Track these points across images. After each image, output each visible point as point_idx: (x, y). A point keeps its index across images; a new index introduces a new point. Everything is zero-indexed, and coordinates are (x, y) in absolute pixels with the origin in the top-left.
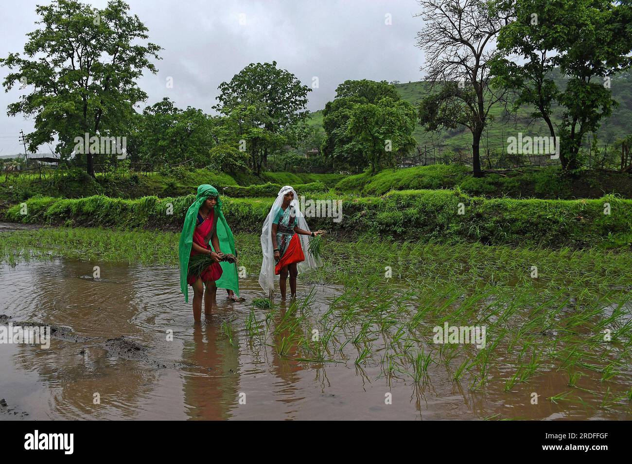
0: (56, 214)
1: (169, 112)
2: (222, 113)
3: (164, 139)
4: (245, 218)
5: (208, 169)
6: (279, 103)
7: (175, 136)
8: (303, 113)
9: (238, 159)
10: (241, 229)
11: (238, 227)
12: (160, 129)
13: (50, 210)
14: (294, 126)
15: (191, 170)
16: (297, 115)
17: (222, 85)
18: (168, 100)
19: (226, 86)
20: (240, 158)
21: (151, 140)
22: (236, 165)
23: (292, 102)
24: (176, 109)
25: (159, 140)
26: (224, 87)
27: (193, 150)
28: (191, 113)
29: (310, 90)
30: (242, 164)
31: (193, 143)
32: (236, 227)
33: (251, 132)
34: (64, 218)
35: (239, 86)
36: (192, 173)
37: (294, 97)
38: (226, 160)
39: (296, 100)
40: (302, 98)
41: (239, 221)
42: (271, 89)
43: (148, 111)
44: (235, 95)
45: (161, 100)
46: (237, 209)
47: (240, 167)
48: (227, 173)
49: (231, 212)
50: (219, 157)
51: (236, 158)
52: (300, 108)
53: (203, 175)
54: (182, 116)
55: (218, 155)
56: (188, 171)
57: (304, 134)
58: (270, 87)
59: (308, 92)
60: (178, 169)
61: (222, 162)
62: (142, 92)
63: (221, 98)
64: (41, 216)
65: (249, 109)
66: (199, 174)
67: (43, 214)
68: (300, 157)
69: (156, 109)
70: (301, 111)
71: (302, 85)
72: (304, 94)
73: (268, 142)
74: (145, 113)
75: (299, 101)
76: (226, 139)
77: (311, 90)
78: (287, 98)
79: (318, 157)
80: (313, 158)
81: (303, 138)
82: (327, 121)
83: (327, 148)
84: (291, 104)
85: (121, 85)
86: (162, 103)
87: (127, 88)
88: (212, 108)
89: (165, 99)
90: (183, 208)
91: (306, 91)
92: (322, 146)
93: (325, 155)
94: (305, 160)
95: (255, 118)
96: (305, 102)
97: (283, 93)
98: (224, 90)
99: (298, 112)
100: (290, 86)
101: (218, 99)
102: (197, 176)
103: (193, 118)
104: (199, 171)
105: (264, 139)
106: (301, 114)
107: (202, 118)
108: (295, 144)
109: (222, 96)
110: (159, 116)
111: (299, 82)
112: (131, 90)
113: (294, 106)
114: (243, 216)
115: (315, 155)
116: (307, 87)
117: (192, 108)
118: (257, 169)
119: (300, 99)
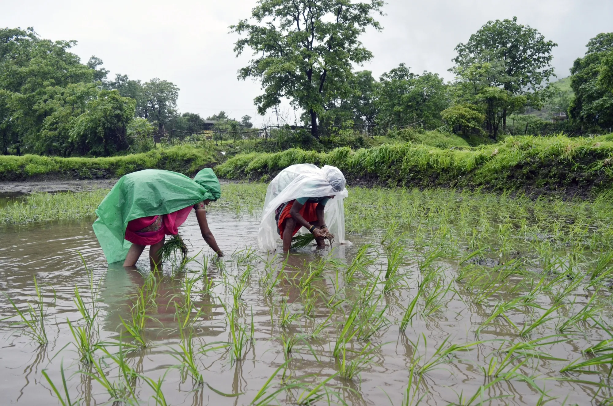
0: (254, 169)
1: (406, 78)
2: (458, 75)
3: (399, 105)
4: (446, 170)
5: (438, 131)
6: (520, 62)
7: (410, 102)
8: (547, 71)
9: (471, 120)
10: (440, 184)
11: (437, 182)
12: (395, 95)
13: (251, 165)
14: (536, 85)
15: (420, 132)
16: (540, 73)
17: (459, 46)
18: (405, 65)
19: (463, 47)
20: (474, 119)
21: (387, 106)
22: (468, 126)
23: (535, 60)
24: (412, 74)
25: (395, 105)
26: (460, 49)
27: (428, 114)
28: (427, 78)
29: (554, 45)
30: (475, 126)
31: (429, 107)
32: (433, 181)
33: (486, 91)
34: (261, 174)
35: (476, 46)
36: (421, 135)
37: (537, 54)
38: (458, 121)
39: (539, 58)
40: (546, 55)
41: (438, 174)
42: (512, 47)
43: (384, 78)
44: (472, 55)
45: (397, 66)
46: (437, 160)
47: (474, 129)
48: (459, 135)
49: (428, 164)
50: (451, 118)
51: (469, 119)
52: (544, 66)
53: (432, 137)
54: (418, 81)
55: (449, 116)
56: (417, 133)
57: (548, 94)
58: (509, 45)
59: (553, 47)
60: (405, 131)
61: (453, 124)
62: (367, 51)
63: (457, 60)
64: (243, 171)
65: (485, 67)
66: (428, 136)
67: (244, 170)
68: (545, 122)
69: (392, 75)
70: (545, 69)
71: (546, 40)
72: (548, 50)
73: (506, 102)
74: (382, 79)
75: (543, 58)
76: (459, 101)
77: (557, 45)
78: (529, 56)
79: (565, 121)
80: (560, 122)
81: (547, 99)
82: (575, 79)
83: (574, 109)
84: (533, 62)
85: (346, 45)
86: (399, 68)
87: (353, 48)
88: (448, 70)
89: (402, 65)
90: (375, 160)
91: (550, 47)
92: (569, 108)
93: (572, 117)
94: (550, 125)
95: (492, 78)
96: (549, 58)
97: (524, 51)
98: (461, 50)
99: (541, 70)
100: (532, 42)
101: (454, 61)
102: (426, 138)
103: (429, 82)
104: (428, 133)
105: (500, 99)
106: (545, 72)
107: (438, 81)
108: (538, 105)
109: (458, 58)
110: (394, 81)
111: (542, 38)
112: (356, 49)
113: (537, 64)
114: (443, 169)
115: (562, 119)
116: (551, 42)
117: (428, 72)
118: (493, 131)
119: (544, 55)
